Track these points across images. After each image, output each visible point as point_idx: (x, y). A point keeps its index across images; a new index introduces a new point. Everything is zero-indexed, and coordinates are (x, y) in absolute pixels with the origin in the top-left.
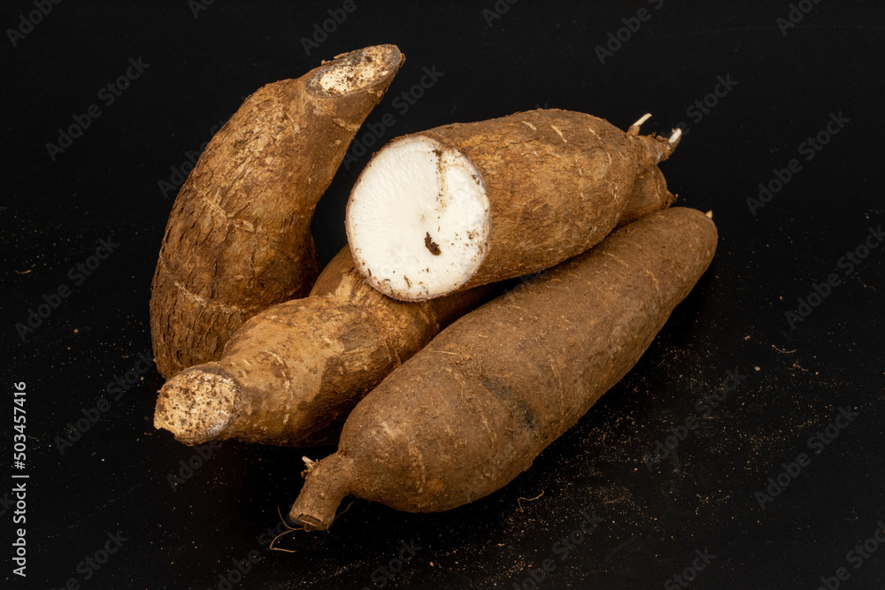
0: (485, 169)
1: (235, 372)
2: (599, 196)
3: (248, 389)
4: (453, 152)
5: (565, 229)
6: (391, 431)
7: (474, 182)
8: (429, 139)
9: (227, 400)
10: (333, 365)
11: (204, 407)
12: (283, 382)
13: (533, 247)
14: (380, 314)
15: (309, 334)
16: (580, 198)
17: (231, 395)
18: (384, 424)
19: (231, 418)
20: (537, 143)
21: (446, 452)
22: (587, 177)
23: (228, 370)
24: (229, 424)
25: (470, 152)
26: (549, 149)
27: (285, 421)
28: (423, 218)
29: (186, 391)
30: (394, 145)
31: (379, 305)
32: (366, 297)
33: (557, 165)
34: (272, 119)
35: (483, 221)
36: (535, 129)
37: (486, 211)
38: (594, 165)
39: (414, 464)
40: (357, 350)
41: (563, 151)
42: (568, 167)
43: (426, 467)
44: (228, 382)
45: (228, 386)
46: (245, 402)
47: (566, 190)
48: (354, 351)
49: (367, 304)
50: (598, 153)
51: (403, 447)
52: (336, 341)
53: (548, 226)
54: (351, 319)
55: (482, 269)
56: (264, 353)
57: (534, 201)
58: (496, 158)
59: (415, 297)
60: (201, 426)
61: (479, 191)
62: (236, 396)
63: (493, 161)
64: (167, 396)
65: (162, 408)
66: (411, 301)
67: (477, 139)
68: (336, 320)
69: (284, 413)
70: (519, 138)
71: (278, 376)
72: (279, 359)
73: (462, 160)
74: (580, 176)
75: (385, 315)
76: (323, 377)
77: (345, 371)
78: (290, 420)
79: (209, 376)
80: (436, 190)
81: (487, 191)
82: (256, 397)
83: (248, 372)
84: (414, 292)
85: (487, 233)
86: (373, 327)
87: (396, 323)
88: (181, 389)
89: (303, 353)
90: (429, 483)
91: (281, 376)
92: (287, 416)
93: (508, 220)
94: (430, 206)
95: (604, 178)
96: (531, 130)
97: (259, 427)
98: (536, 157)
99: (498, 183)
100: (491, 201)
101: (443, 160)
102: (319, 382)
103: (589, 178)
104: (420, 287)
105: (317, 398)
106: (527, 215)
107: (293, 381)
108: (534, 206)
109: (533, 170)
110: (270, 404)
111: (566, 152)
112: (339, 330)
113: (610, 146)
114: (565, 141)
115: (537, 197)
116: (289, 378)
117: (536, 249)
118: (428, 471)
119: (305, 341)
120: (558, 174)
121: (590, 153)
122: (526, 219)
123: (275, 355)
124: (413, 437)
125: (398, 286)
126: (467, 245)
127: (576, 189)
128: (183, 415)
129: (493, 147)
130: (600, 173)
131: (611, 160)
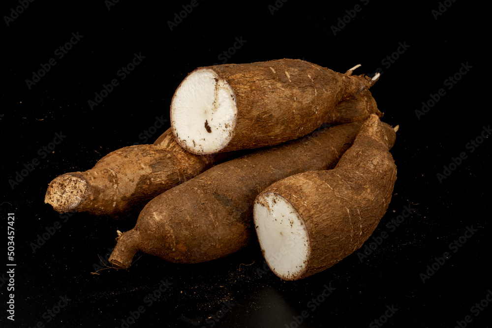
0: (238, 93)
1: (88, 178)
2: (306, 112)
3: (92, 187)
4: (224, 81)
5: (282, 128)
6: (157, 217)
7: (231, 98)
8: (214, 72)
9: (81, 191)
10: (144, 179)
11: (69, 194)
12: (113, 185)
13: (262, 135)
14: (179, 156)
15: (134, 162)
16: (293, 113)
17: (83, 189)
18: (154, 213)
19: (82, 201)
20: (273, 81)
21: (186, 230)
22: (299, 102)
23: (85, 176)
24: (80, 204)
25: (232, 82)
26: (279, 85)
27: (114, 205)
28: (205, 112)
29: (62, 185)
30: (198, 71)
31: (180, 152)
32: (174, 147)
33: (282, 94)
35: (233, 119)
36: (275, 72)
37: (236, 115)
38: (304, 96)
39: (169, 235)
40: (159, 173)
41: (287, 87)
42: (288, 96)
43: (175, 237)
44: (83, 182)
45: (83, 184)
46: (90, 193)
47: (284, 108)
48: (157, 173)
49: (174, 150)
50: (310, 89)
51: (163, 225)
52: (148, 167)
53: (271, 126)
54: (160, 157)
55: (230, 144)
56: (106, 169)
57: (264, 112)
58: (246, 87)
59: (197, 152)
60: (66, 203)
61: (233, 104)
62: (86, 189)
63: (244, 89)
64: (52, 187)
65: (49, 193)
66: (194, 153)
67: (238, 76)
68: (151, 156)
69: (113, 201)
70: (263, 77)
71: (111, 181)
72: (113, 173)
73: (227, 86)
74: (294, 101)
75: (182, 157)
76: (137, 185)
77: (151, 183)
78: (117, 205)
79: (74, 179)
80: (213, 99)
81: (237, 104)
82: (97, 191)
83: (95, 178)
84: (197, 149)
85: (234, 126)
86: (172, 162)
87: (187, 162)
88: (60, 184)
89: (128, 171)
90: (178, 246)
91: (113, 181)
92: (115, 203)
93: (247, 121)
94: (210, 107)
95: (309, 103)
96: (273, 73)
97: (98, 207)
98: (270, 89)
99: (244, 101)
100: (238, 110)
101: (218, 84)
102: (135, 187)
103: (301, 103)
104: (200, 147)
105: (132, 195)
106: (259, 119)
107: (119, 185)
108: (264, 115)
109: (266, 96)
110: (105, 196)
111: (289, 87)
112: (151, 161)
113: (318, 86)
114: (290, 81)
115: (266, 110)
116: (117, 184)
117: (264, 137)
118: (176, 239)
119: (131, 166)
120: (281, 99)
121: (303, 89)
122: (258, 121)
123: (112, 171)
124: (168, 221)
125: (190, 144)
126: (224, 130)
127: (291, 107)
128: (59, 197)
129: (246, 81)
130: (307, 100)
131: (316, 93)
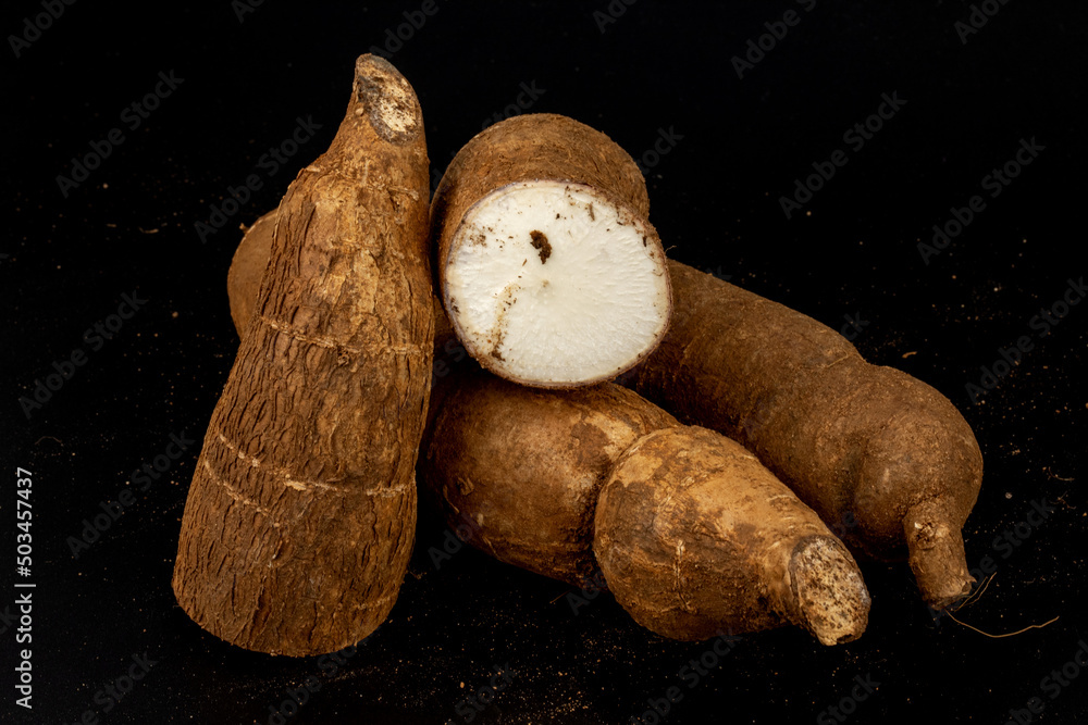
4: (476, 350)
7: (458, 304)
9: (840, 561)
11: (837, 585)
17: (835, 553)
19: (860, 574)
29: (814, 583)
34: (383, 206)
37: (451, 263)
45: (826, 547)
59: (587, 190)
60: (856, 605)
61: (454, 290)
62: (838, 550)
64: (810, 603)
73: (467, 337)
80: (513, 312)
81: (443, 286)
84: (585, 196)
88: (810, 585)
100: (441, 273)
104: (575, 200)
126: (490, 230)
128: (836, 608)
